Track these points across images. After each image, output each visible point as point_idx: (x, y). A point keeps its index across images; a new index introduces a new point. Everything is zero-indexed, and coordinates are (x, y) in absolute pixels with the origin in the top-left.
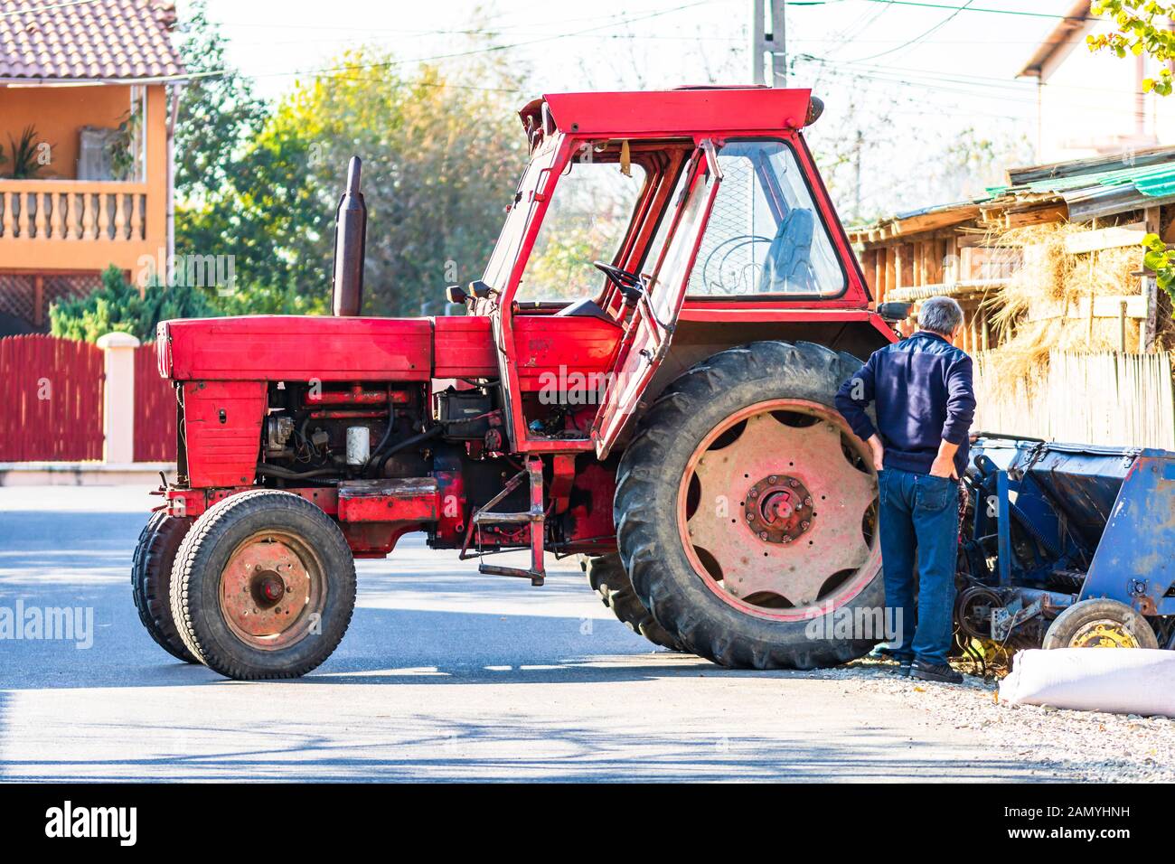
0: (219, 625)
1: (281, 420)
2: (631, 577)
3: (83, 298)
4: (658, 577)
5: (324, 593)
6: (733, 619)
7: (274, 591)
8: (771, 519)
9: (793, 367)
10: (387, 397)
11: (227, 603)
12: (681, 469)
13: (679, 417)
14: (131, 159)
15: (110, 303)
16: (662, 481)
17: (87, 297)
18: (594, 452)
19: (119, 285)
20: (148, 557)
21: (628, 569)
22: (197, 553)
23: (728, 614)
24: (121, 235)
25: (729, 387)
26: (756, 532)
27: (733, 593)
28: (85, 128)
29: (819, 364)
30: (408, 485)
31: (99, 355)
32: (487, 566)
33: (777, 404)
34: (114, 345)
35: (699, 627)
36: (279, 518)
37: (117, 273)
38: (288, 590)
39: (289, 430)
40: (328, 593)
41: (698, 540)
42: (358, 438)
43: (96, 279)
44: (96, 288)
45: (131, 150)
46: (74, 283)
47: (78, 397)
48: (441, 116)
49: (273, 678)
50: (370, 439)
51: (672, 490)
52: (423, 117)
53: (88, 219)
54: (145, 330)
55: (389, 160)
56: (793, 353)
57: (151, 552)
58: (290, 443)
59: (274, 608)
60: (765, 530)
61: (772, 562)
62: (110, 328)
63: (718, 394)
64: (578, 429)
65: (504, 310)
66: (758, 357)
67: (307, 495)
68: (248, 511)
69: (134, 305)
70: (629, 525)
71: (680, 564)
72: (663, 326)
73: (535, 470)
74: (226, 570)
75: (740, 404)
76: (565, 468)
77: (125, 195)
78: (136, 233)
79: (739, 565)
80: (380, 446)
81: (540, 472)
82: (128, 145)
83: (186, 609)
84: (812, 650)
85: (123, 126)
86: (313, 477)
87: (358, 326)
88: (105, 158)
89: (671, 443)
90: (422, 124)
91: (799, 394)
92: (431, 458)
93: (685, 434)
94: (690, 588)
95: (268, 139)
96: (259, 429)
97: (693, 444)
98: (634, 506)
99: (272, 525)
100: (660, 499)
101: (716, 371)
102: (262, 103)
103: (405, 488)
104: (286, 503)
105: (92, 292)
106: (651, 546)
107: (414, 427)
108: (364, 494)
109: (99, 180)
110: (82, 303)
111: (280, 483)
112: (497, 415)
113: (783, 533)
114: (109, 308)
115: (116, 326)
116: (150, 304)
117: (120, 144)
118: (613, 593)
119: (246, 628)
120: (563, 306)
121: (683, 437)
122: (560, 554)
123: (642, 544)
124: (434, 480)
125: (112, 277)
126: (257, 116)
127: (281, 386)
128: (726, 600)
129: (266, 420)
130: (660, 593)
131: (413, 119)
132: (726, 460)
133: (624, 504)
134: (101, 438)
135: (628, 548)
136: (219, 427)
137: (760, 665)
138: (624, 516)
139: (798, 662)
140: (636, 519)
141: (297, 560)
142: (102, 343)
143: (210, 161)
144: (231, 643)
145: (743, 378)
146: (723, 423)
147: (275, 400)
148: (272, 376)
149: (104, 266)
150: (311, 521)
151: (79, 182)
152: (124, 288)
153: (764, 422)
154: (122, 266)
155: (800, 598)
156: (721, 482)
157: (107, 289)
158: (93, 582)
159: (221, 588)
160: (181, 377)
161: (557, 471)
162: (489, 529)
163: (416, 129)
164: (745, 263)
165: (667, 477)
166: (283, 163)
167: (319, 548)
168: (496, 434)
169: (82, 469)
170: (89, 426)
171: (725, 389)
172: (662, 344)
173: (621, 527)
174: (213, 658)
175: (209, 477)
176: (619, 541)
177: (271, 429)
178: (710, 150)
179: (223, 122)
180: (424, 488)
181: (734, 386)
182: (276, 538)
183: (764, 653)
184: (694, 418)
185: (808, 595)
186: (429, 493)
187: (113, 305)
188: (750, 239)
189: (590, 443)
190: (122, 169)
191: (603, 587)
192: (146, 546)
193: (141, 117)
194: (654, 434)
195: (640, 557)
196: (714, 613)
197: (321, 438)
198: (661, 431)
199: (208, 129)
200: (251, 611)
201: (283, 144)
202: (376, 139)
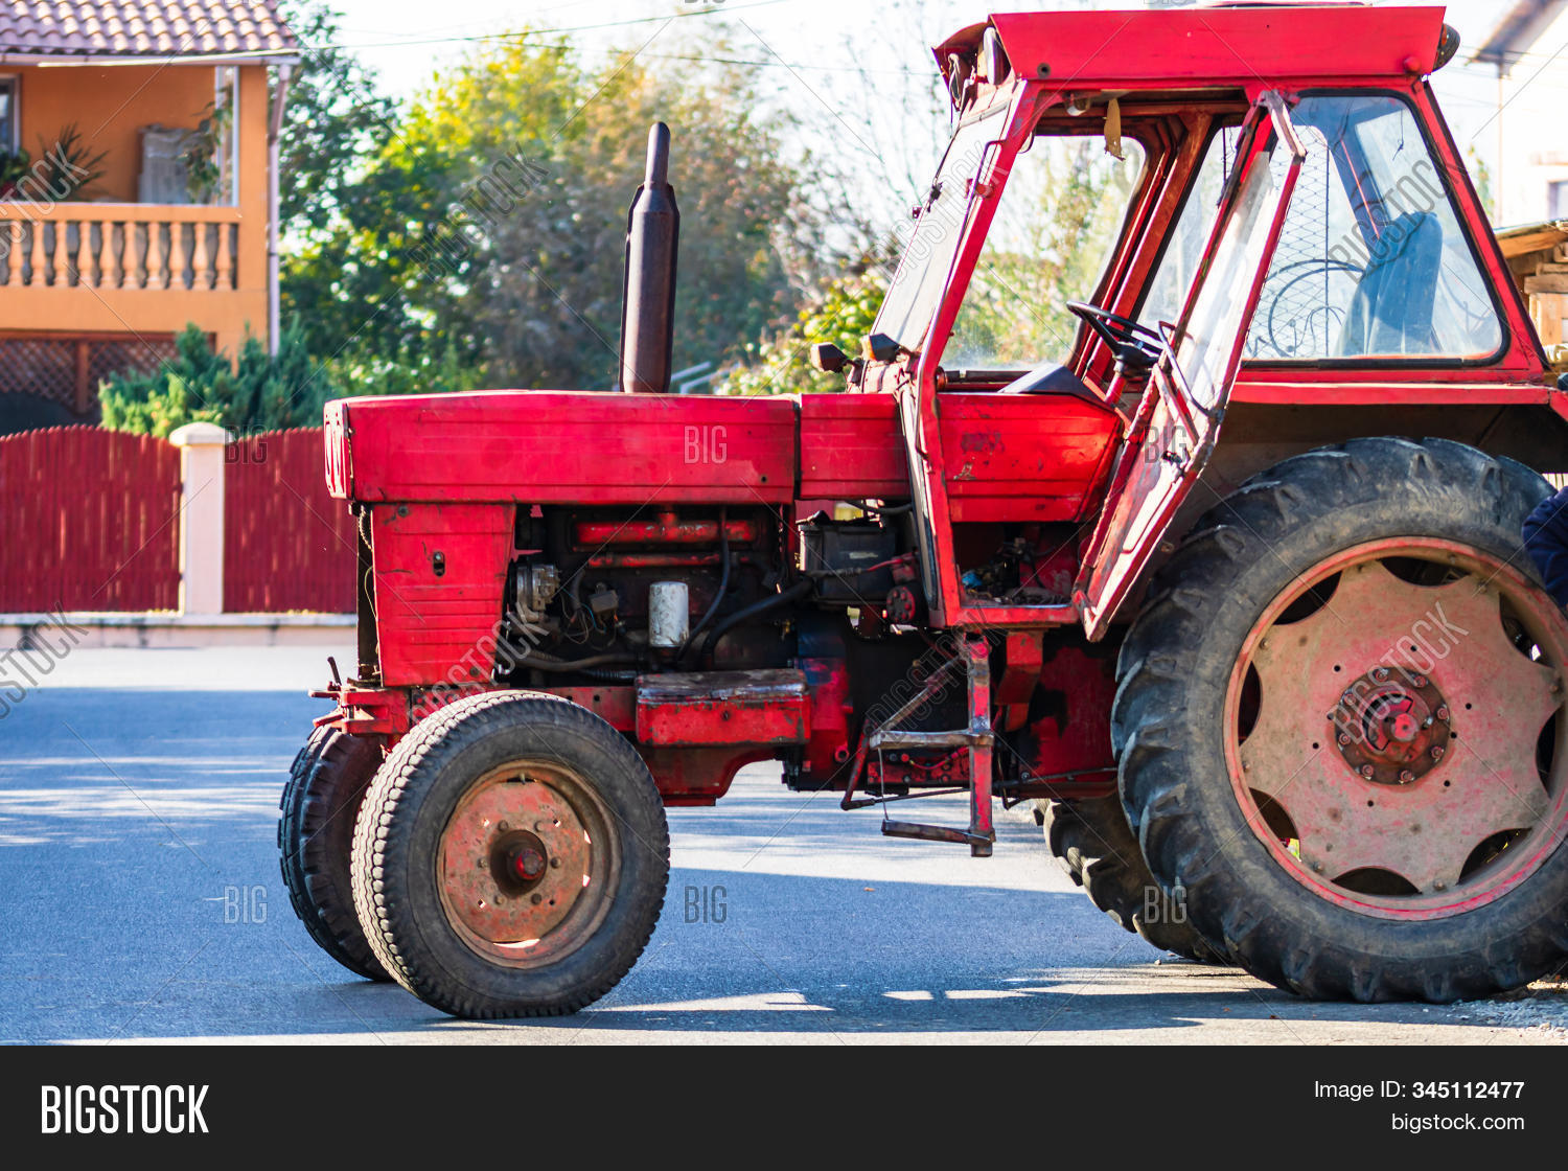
0: (437, 925)
1: (538, 570)
2: (1142, 842)
3: (148, 373)
4: (1190, 843)
5: (615, 868)
6: (1319, 917)
7: (530, 866)
8: (1380, 744)
9: (1420, 482)
10: (720, 531)
11: (449, 886)
12: (1230, 657)
13: (1227, 567)
14: (216, 172)
15: (188, 381)
16: (1198, 678)
17: (153, 372)
18: (1079, 626)
19: (198, 354)
20: (307, 802)
21: (1137, 829)
22: (400, 800)
23: (1311, 908)
24: (201, 284)
25: (1313, 517)
26: (1352, 765)
27: (1316, 870)
28: (149, 127)
29: (1465, 478)
30: (756, 683)
31: (174, 455)
32: (896, 824)
33: (1392, 546)
34: (196, 441)
35: (1261, 928)
36: (537, 740)
37: (199, 336)
38: (554, 864)
39: (551, 588)
40: (622, 869)
41: (1255, 778)
42: (669, 602)
43: (165, 346)
44: (166, 359)
45: (216, 160)
46: (133, 352)
47: (143, 517)
48: (640, 121)
49: (528, 1015)
50: (690, 603)
51: (1216, 694)
52: (613, 124)
53: (154, 260)
54: (240, 418)
55: (566, 183)
56: (1421, 459)
57: (311, 793)
58: (553, 609)
59: (529, 895)
60: (1370, 762)
61: (1383, 815)
62: (188, 418)
63: (1294, 528)
64: (1041, 586)
65: (924, 383)
66: (1362, 465)
67: (581, 699)
68: (486, 729)
69: (223, 384)
70: (1141, 754)
71: (1229, 821)
72: (1204, 411)
73: (976, 659)
74: (449, 830)
75: (1332, 545)
76: (1025, 654)
77: (208, 224)
78: (224, 279)
79: (1326, 822)
80: (708, 615)
81: (985, 661)
82: (211, 152)
83: (379, 898)
84: (1454, 969)
85: (204, 125)
86: (591, 667)
87: (671, 409)
88: (178, 172)
89: (1213, 614)
90: (613, 133)
91: (1432, 529)
92: (793, 635)
93: (1238, 597)
94: (1246, 863)
95: (396, 155)
96: (500, 587)
97: (1251, 614)
98: (1150, 721)
99: (528, 753)
100: (1195, 709)
101: (1291, 488)
102: (388, 104)
103: (751, 687)
104: (551, 715)
105: (160, 365)
106: (1179, 790)
107: (765, 583)
108: (681, 698)
109: (170, 202)
110: (145, 380)
111: (535, 677)
112: (908, 563)
113: (1400, 768)
114: (186, 388)
115: (196, 414)
116: (246, 382)
117: (200, 151)
118: (1088, 862)
119: (482, 930)
120: (1012, 377)
121: (1234, 601)
122: (1010, 800)
123: (1162, 785)
124: (801, 674)
125: (190, 343)
126: (382, 122)
127: (537, 513)
128: (1306, 882)
129: (513, 569)
130: (1194, 872)
131: (600, 125)
132: (1303, 641)
133: (1131, 717)
134: (176, 577)
135: (1137, 794)
136: (434, 583)
137: (1365, 996)
138: (1133, 738)
139: (1429, 990)
140: (1153, 743)
141: (568, 812)
142: (178, 438)
143: (315, 185)
144: (456, 956)
145: (1337, 501)
146: (1303, 578)
147: (526, 535)
148: (524, 496)
149: (178, 327)
150: (594, 745)
151: (141, 206)
152: (209, 358)
153: (1369, 576)
154: (204, 327)
155: (1430, 880)
156: (1294, 680)
157: (183, 360)
158: (186, 814)
159: (440, 860)
160: (368, 496)
161: (1011, 660)
162: (892, 757)
163: (605, 141)
164: (1315, 305)
165: (1206, 672)
166: (416, 188)
167: (607, 790)
168: (906, 596)
169: (147, 623)
170: (158, 560)
171: (1305, 520)
172: (1201, 442)
173: (1125, 756)
174: (425, 982)
175: (416, 668)
176: (1121, 780)
177: (521, 586)
178: (1279, 110)
179: (335, 130)
180: (784, 687)
181: (1321, 514)
182: (532, 774)
183: (1371, 975)
184: (1253, 569)
185: (1444, 874)
186: (791, 696)
187: (192, 384)
188: (1323, 265)
189: (1070, 612)
190: (203, 186)
191: (1072, 852)
192: (303, 784)
193: (231, 113)
194: (1184, 596)
195: (1160, 808)
196: (1287, 906)
197: (605, 601)
198: (1195, 591)
199: (314, 139)
200: (491, 900)
201: (417, 160)
202: (547, 155)
